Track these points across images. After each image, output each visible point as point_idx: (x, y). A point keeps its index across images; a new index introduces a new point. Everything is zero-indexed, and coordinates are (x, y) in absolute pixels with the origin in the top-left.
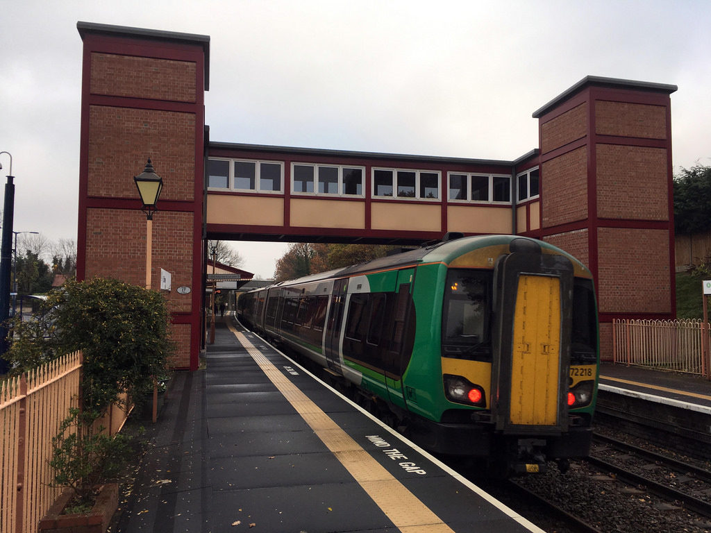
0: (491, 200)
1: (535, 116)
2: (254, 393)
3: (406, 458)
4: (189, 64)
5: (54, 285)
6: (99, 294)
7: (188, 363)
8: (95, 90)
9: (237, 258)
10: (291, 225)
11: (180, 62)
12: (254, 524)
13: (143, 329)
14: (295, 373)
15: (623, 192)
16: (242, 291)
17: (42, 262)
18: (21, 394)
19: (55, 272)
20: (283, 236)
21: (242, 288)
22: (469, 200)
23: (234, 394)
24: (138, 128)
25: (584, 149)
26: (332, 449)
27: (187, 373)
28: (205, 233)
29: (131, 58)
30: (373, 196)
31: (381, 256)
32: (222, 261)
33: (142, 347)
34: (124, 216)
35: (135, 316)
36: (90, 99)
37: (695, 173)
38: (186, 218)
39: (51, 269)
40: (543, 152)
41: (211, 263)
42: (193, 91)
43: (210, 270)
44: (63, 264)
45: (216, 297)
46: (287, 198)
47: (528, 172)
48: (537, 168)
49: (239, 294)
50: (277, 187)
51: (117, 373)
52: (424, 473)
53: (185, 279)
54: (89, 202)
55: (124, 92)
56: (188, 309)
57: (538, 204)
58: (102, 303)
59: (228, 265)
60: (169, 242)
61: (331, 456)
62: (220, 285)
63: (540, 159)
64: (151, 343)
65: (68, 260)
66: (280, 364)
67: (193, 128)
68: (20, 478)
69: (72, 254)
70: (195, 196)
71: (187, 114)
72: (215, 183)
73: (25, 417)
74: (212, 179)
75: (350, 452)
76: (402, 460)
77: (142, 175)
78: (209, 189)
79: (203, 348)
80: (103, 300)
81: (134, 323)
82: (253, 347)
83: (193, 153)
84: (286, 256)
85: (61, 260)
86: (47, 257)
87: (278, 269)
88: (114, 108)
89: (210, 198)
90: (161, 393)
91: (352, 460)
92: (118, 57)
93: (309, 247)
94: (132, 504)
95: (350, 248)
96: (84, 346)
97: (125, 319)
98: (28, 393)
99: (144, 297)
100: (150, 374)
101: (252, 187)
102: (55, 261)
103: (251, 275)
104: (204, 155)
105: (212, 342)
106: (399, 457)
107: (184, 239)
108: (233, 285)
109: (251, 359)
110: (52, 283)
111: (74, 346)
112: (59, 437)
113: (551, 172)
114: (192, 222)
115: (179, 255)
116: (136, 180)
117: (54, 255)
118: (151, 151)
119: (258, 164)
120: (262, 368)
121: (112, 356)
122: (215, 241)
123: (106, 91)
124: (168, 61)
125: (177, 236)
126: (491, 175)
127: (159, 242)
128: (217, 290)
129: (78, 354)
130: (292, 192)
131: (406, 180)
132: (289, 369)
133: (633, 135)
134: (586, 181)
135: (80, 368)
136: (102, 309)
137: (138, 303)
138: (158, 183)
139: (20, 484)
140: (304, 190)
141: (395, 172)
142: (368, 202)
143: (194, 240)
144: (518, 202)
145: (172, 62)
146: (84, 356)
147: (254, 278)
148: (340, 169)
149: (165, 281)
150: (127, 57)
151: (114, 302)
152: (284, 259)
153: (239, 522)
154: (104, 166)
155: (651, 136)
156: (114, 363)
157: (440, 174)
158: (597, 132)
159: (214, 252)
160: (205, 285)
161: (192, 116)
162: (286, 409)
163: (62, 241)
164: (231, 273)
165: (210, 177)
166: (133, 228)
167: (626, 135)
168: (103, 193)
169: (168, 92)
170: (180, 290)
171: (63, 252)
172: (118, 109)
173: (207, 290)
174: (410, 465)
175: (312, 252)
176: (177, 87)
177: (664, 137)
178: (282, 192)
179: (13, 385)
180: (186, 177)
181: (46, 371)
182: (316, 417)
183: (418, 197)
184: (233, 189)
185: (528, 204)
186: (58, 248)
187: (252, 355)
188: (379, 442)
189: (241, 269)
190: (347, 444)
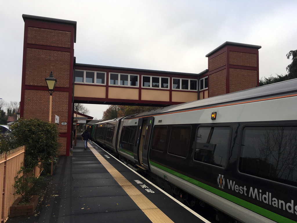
0: (189, 89)
1: (207, 56)
2: (91, 165)
3: (148, 188)
4: (68, 32)
5: (8, 121)
6: (32, 124)
7: (65, 153)
8: (29, 42)
9: (87, 111)
10: (109, 98)
11: (64, 32)
12: (89, 209)
13: (49, 138)
14: (109, 158)
15: (240, 87)
16: (89, 124)
17: (3, 111)
18: (5, 160)
19: (8, 115)
20: (105, 102)
21: (88, 123)
22: (181, 89)
23: (83, 165)
24: (46, 58)
25: (225, 70)
26: (120, 185)
27: (65, 157)
28: (73, 100)
29: (44, 29)
30: (142, 87)
31: (146, 111)
32: (80, 112)
33: (48, 144)
34: (40, 93)
35: (46, 133)
36: (27, 46)
37: (270, 80)
38: (66, 94)
39: (6, 114)
40: (210, 71)
41: (75, 112)
42: (69, 43)
43: (75, 115)
44: (12, 112)
45: (77, 127)
46: (107, 87)
47: (204, 79)
48: (207, 77)
49: (87, 126)
50: (103, 82)
51: (38, 154)
52: (154, 192)
53: (65, 119)
54: (25, 87)
55: (41, 43)
56: (66, 131)
57: (207, 91)
58: (33, 128)
59: (83, 113)
60: (59, 104)
61: (120, 187)
62: (79, 122)
63: (208, 73)
64: (51, 143)
65: (14, 110)
66: (103, 154)
67: (69, 58)
68: (4, 190)
69: (16, 108)
70: (69, 86)
71: (67, 53)
72: (78, 80)
73: (6, 168)
74: (77, 78)
75: (127, 185)
76: (147, 188)
77: (48, 78)
78: (75, 82)
79: (72, 148)
80: (34, 126)
81: (45, 135)
82: (92, 147)
83: (69, 68)
84: (108, 110)
85: (11, 110)
86: (5, 109)
87: (104, 115)
88: (37, 49)
89: (76, 86)
90: (54, 164)
91: (128, 188)
92: (39, 29)
93: (117, 107)
94: (44, 203)
95: (134, 107)
96: (26, 144)
97: (42, 134)
98: (7, 160)
99: (49, 126)
100: (51, 155)
101: (93, 82)
102: (8, 110)
103: (92, 118)
104: (74, 69)
105: (75, 145)
106: (145, 187)
107: (64, 103)
108: (85, 122)
109: (91, 152)
110: (7, 120)
111: (22, 144)
112: (17, 177)
113: (212, 78)
114: (68, 96)
115: (63, 109)
116: (46, 80)
117: (8, 108)
118: (52, 67)
119: (96, 73)
120: (96, 155)
121: (37, 148)
122: (78, 104)
123: (33, 43)
124: (59, 31)
125: (62, 102)
126: (189, 79)
127: (54, 104)
128: (78, 124)
129: (24, 147)
130: (109, 84)
131: (156, 80)
132: (106, 156)
133: (244, 65)
134: (225, 83)
135: (24, 152)
136: (33, 130)
137: (47, 128)
138: (55, 81)
139: (4, 193)
140: (114, 83)
141: (151, 77)
142: (140, 89)
143: (69, 103)
144: (200, 90)
145: (61, 31)
146: (26, 148)
147: (94, 119)
148: (129, 75)
149: (57, 120)
150: (42, 29)
151: (38, 128)
152: (107, 111)
153: (83, 208)
154: (32, 73)
155: (251, 66)
156: (37, 151)
157: (169, 78)
158: (230, 64)
159: (77, 108)
160: (73, 122)
161: (69, 53)
162: (104, 171)
163: (11, 102)
164: (84, 117)
165: (76, 77)
166: (44, 98)
167: (241, 65)
168: (32, 84)
169: (59, 43)
170: (62, 124)
171: (12, 107)
172: (39, 50)
173: (74, 124)
174: (149, 190)
175: (118, 108)
176: (63, 41)
177: (256, 66)
178: (105, 84)
179: (2, 156)
180: (66, 78)
181: (13, 152)
182: (115, 173)
183: (160, 87)
184: (85, 83)
185: (204, 91)
186: (10, 105)
187: (92, 150)
188: (138, 182)
189: (88, 115)
190: (126, 183)
